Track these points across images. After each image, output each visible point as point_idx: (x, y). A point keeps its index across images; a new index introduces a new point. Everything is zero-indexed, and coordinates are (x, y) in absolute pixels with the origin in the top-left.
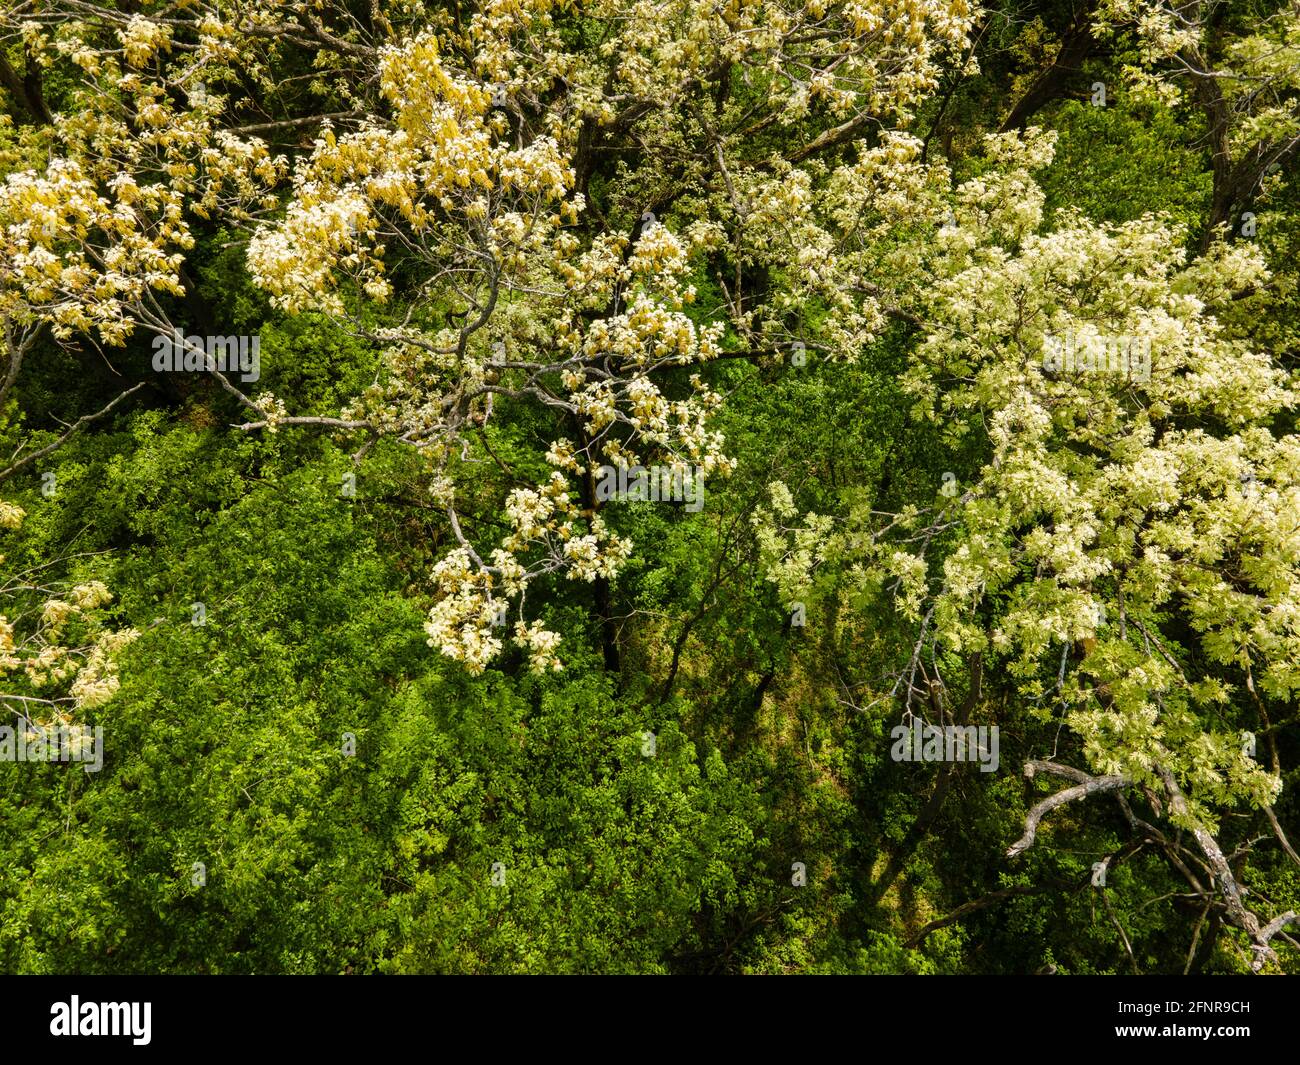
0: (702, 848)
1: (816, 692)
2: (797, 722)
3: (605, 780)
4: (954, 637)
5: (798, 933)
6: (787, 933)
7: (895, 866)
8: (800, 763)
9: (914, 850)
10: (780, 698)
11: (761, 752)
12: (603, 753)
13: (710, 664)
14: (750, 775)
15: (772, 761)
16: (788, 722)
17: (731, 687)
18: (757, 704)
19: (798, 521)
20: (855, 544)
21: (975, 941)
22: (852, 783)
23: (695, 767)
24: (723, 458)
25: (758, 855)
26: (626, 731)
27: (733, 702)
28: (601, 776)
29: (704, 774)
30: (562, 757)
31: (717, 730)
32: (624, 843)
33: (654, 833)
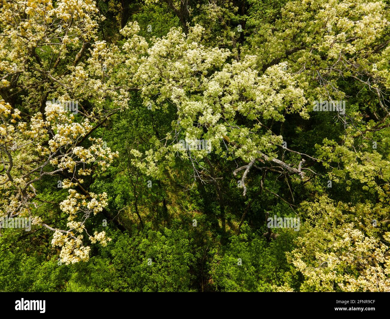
0: (179, 254)
1: (177, 195)
2: (178, 206)
3: (143, 259)
4: (200, 156)
5: (214, 254)
6: (211, 256)
7: (223, 220)
8: (186, 215)
9: (224, 213)
10: (170, 204)
11: (175, 220)
12: (138, 253)
13: (148, 209)
14: (178, 227)
15: (180, 220)
16: (177, 208)
17: (157, 211)
18: (166, 210)
19: (144, 156)
20: (162, 151)
21: (250, 222)
22: (201, 210)
23: (163, 237)
24: (114, 153)
25: (193, 244)
26: (139, 242)
27: (160, 214)
28: (142, 259)
29: (166, 237)
30: (128, 263)
31: (161, 224)
32: (160, 270)
33: (165, 261)
